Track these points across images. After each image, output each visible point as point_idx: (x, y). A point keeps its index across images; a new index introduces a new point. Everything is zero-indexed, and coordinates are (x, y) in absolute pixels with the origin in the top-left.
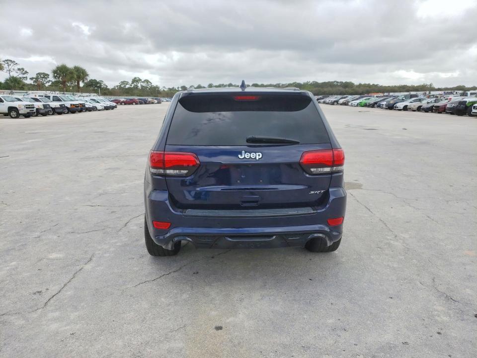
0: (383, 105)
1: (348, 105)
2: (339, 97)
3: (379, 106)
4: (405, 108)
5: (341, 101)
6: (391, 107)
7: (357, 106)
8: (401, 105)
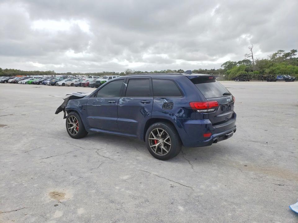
0: (47, 83)
1: (18, 83)
2: (8, 77)
3: (44, 84)
4: (63, 85)
5: (11, 80)
6: (53, 84)
7: (26, 84)
8: (60, 83)
